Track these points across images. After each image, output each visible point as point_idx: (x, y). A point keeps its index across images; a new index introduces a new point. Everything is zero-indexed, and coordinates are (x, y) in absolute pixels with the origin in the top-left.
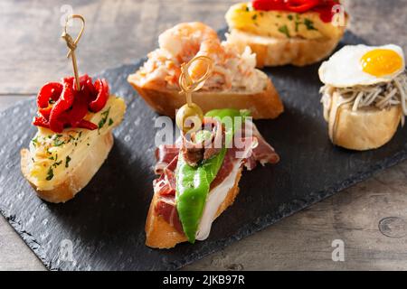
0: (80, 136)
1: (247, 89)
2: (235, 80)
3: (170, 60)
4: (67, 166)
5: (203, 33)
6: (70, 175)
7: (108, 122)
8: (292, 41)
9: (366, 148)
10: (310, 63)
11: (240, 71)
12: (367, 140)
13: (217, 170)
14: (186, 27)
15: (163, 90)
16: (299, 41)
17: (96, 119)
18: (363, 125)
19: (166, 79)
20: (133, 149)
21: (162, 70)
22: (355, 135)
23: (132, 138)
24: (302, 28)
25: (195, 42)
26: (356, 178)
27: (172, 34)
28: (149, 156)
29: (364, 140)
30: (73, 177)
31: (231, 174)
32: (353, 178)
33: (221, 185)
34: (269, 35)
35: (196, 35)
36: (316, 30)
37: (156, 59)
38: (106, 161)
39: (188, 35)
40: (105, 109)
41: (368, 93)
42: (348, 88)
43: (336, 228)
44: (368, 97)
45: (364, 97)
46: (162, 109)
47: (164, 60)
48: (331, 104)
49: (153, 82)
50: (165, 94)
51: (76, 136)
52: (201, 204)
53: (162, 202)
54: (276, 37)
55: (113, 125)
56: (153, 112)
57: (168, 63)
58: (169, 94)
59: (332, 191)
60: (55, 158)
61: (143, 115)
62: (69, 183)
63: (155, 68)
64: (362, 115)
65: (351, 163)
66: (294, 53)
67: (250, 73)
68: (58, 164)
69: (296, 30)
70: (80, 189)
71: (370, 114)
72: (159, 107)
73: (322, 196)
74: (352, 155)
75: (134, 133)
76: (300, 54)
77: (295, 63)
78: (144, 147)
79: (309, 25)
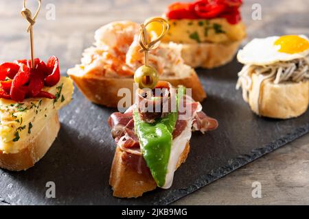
0: (40, 104)
1: (177, 75)
2: (165, 68)
3: (107, 51)
4: (29, 132)
5: (134, 27)
6: (32, 141)
7: (60, 98)
8: (203, 46)
9: (288, 117)
10: (217, 65)
11: (170, 58)
12: (289, 109)
13: (175, 123)
14: (119, 25)
15: (101, 78)
16: (207, 46)
17: (52, 91)
18: (285, 95)
19: (105, 67)
20: (79, 129)
21: (100, 60)
22: (279, 104)
23: (76, 122)
24: (211, 32)
25: (129, 34)
26: (286, 139)
27: (108, 29)
28: (96, 134)
29: (286, 108)
30: (34, 143)
31: (186, 128)
32: (285, 138)
33: (180, 136)
34: (181, 42)
35: (129, 29)
36: (224, 32)
37: (93, 53)
38: (56, 138)
39: (122, 29)
40: (59, 84)
41: (286, 68)
42: (267, 66)
43: (278, 186)
44: (287, 71)
45: (283, 71)
46: (99, 98)
47: (101, 53)
48: (252, 83)
49: (92, 72)
50: (104, 82)
51: (37, 104)
52: (167, 151)
53: (128, 153)
54: (187, 43)
55: (64, 102)
56: (90, 103)
57: (105, 55)
58: (108, 82)
59: (270, 148)
60: (20, 121)
61: (81, 106)
62: (31, 149)
63: (93, 60)
64: (283, 86)
65: (279, 128)
66: (204, 55)
67: (179, 61)
68: (22, 128)
69: (206, 35)
70: (38, 159)
71: (290, 85)
72: (97, 96)
73: (262, 152)
74: (278, 123)
75: (77, 118)
76: (209, 57)
77: (205, 66)
78: (89, 127)
79: (218, 30)
